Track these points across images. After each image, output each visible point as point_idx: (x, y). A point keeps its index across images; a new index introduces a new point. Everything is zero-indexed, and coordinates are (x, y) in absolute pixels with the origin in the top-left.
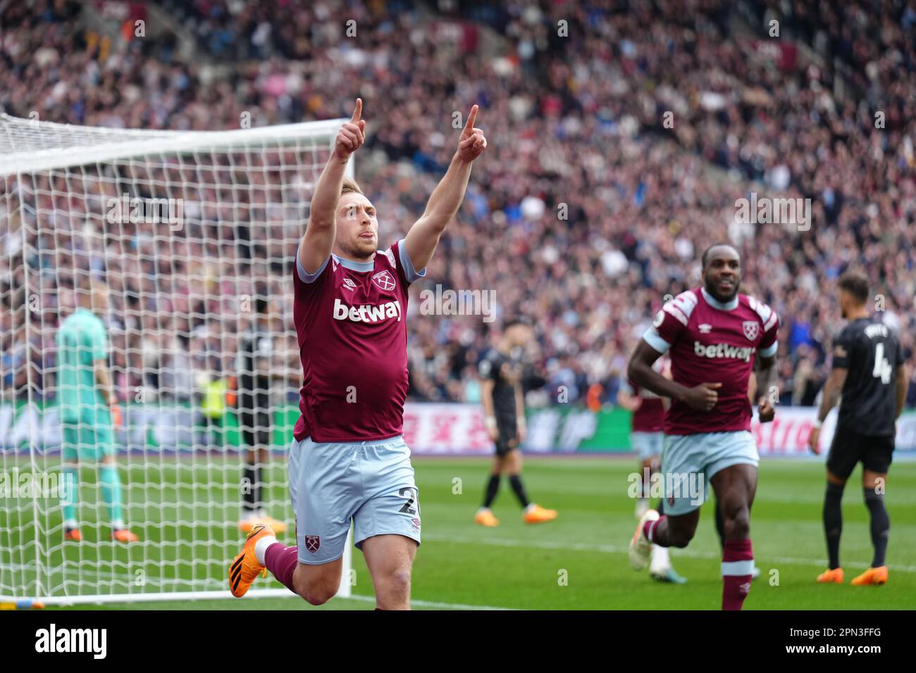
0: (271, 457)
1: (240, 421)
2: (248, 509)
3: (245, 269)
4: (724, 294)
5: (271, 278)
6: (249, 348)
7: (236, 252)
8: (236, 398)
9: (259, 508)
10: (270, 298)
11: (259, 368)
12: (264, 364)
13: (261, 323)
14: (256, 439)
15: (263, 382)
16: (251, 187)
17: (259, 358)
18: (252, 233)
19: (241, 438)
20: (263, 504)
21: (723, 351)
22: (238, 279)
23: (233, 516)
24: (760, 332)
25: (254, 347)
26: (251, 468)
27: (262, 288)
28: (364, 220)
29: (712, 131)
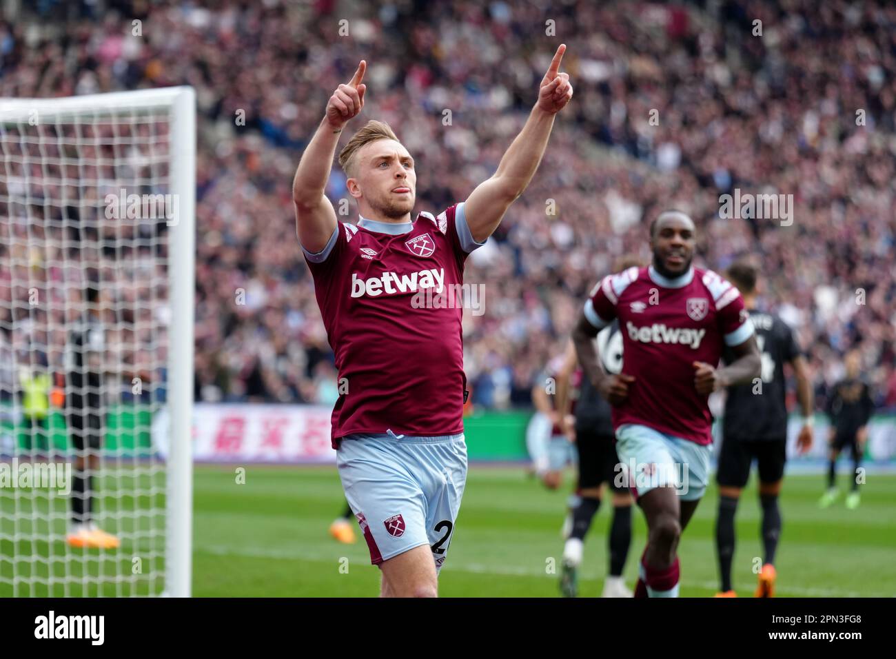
0: (102, 463)
1: (68, 423)
2: (76, 521)
3: (74, 253)
4: (672, 269)
5: (103, 264)
6: (78, 340)
7: (65, 234)
8: (64, 397)
9: (89, 520)
10: (102, 286)
11: (90, 364)
12: (94, 359)
13: (92, 314)
14: (86, 442)
15: (94, 379)
16: (81, 162)
17: (90, 353)
18: (82, 213)
19: (69, 443)
20: (94, 516)
21: (660, 335)
22: (66, 265)
23: (60, 527)
24: (710, 311)
25: (84, 340)
26: (80, 475)
27: (93, 275)
28: (398, 173)
29: (593, 105)
